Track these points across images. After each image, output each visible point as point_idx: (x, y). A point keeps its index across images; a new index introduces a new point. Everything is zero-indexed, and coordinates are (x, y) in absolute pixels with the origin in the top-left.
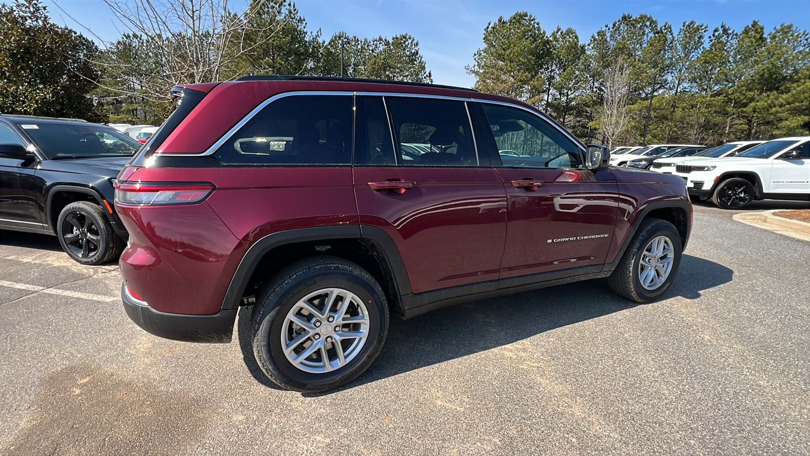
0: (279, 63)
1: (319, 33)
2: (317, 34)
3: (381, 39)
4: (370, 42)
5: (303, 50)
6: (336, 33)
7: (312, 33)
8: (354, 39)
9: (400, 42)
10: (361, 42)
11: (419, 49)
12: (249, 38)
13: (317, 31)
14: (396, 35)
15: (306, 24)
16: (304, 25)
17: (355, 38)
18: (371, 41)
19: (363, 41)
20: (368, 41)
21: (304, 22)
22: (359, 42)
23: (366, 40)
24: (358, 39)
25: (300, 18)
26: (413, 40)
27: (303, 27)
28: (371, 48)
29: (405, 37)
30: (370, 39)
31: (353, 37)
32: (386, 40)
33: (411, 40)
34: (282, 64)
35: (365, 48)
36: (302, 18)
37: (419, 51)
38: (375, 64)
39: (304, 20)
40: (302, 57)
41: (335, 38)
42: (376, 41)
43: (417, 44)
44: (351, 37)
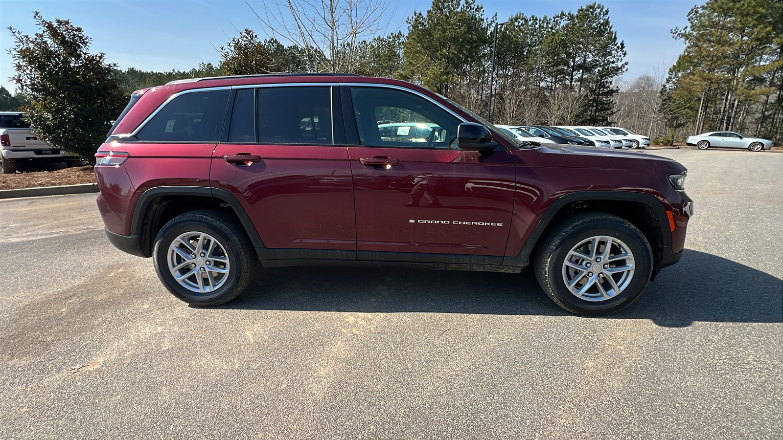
0: (453, 53)
1: (494, 19)
2: (492, 20)
3: (563, 14)
4: (550, 20)
5: (476, 38)
6: (512, 16)
7: (487, 19)
8: (531, 18)
9: (587, 14)
10: (540, 21)
11: (609, 17)
12: (427, 33)
13: (493, 16)
14: (581, 7)
15: (483, 11)
16: (482, 12)
17: (533, 17)
18: (552, 18)
19: (542, 19)
20: (549, 19)
21: (482, 10)
22: (538, 21)
23: (545, 18)
24: (536, 18)
25: (478, 6)
26: (602, 9)
27: (480, 15)
28: (550, 26)
29: (591, 7)
30: (550, 16)
31: (531, 16)
32: (569, 14)
33: (600, 9)
34: (455, 54)
35: (543, 27)
36: (480, 6)
37: (609, 20)
38: (552, 42)
39: (482, 8)
40: (474, 45)
41: (512, 20)
42: (558, 17)
43: (607, 12)
44: (529, 17)
